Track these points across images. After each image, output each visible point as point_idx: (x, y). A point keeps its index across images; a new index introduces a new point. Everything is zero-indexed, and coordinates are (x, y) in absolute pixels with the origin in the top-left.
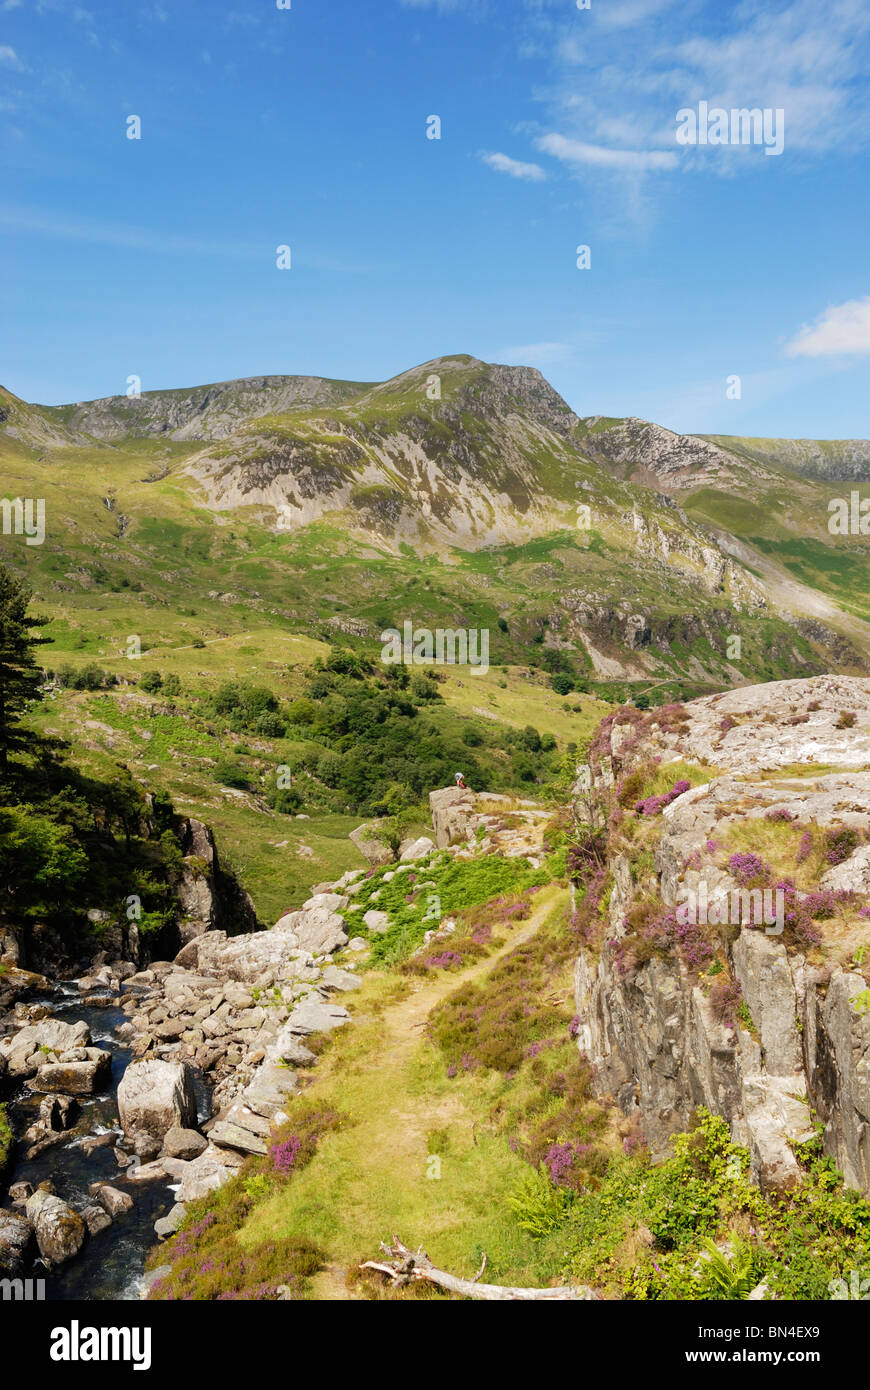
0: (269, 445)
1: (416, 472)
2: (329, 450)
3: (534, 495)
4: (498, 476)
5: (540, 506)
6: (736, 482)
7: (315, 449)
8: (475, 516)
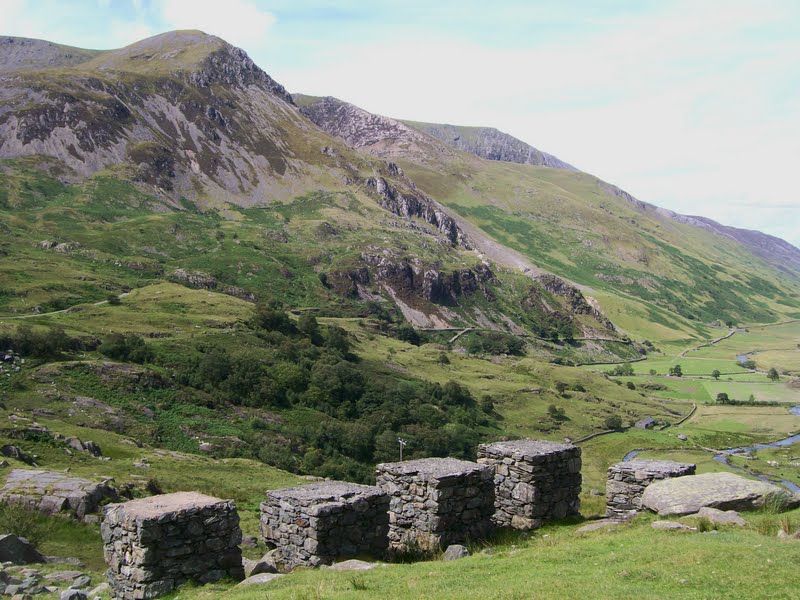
0: (41, 99)
1: (179, 132)
2: (99, 106)
3: (287, 159)
4: (253, 140)
5: (295, 168)
6: (425, 156)
7: (86, 105)
8: (239, 174)
